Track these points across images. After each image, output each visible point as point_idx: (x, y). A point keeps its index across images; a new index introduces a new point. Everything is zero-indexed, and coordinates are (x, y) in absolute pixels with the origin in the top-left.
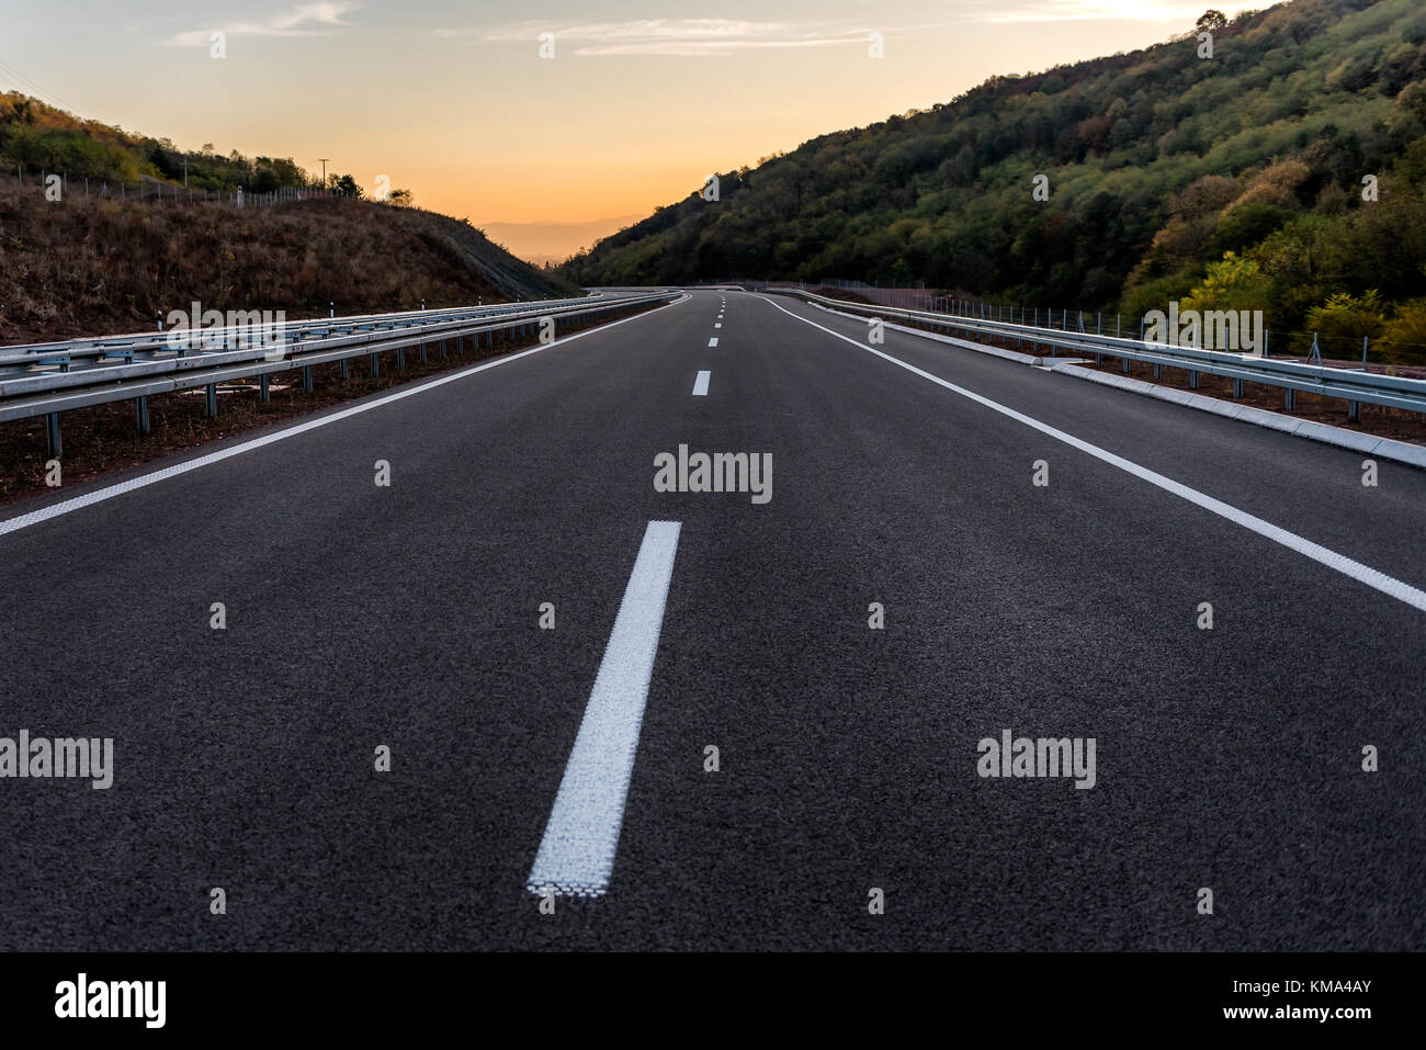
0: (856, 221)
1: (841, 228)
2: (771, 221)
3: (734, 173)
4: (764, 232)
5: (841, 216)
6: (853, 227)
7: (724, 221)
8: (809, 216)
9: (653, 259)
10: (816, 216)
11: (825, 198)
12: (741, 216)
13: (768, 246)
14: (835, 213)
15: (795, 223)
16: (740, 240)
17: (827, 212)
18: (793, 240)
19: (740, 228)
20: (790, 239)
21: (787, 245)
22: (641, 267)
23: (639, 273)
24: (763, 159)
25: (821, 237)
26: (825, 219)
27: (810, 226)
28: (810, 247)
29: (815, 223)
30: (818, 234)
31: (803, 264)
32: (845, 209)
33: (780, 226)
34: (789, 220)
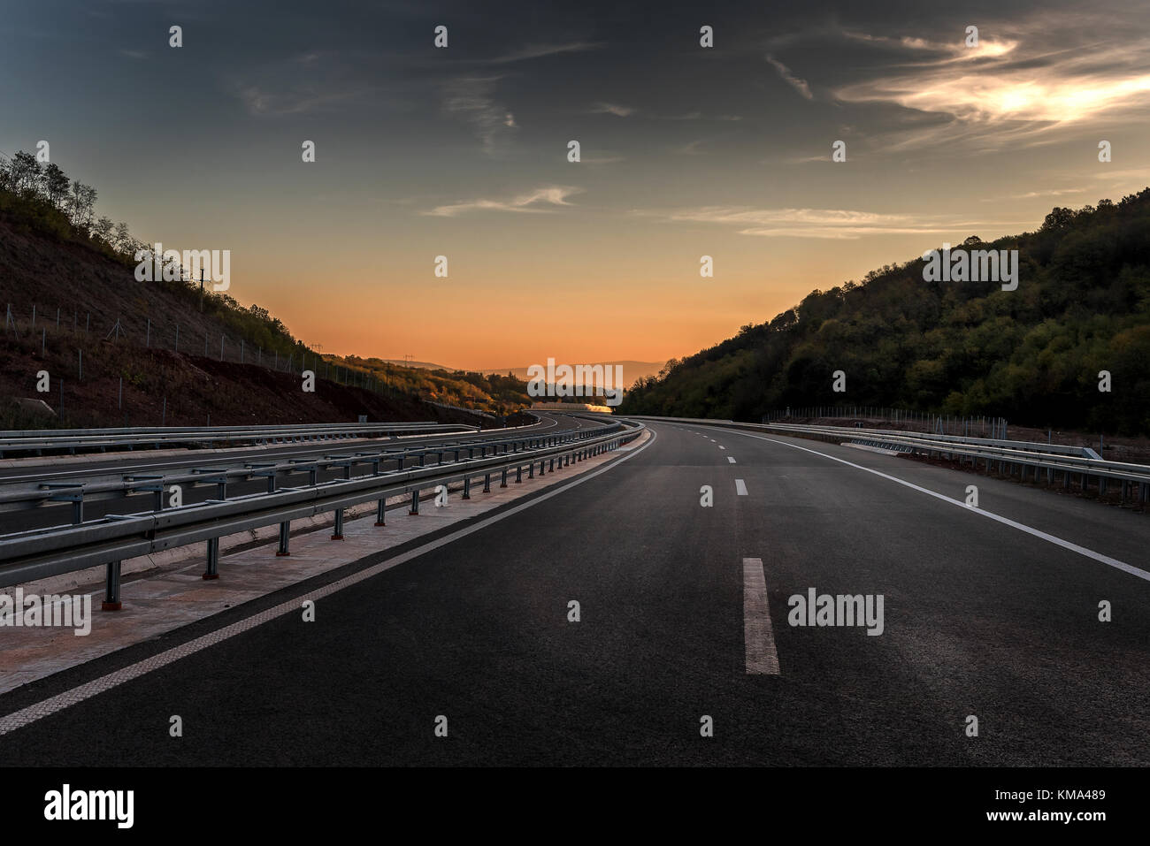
0: (1039, 330)
1: (1013, 341)
2: (898, 330)
3: (836, 290)
4: (888, 345)
5: (1009, 324)
6: (1036, 339)
7: (828, 329)
8: (957, 324)
9: (728, 382)
10: (967, 325)
11: (978, 301)
12: (854, 323)
13: (896, 365)
14: (999, 321)
15: (936, 333)
16: (852, 355)
17: (984, 319)
18: (935, 358)
19: (851, 340)
20: (933, 356)
21: (927, 365)
22: (711, 391)
23: (708, 400)
24: (872, 273)
25: (981, 354)
26: (984, 327)
27: (962, 339)
28: (964, 369)
29: (970, 334)
30: (976, 349)
31: (955, 394)
32: (1014, 315)
33: (913, 339)
34: (924, 330)
